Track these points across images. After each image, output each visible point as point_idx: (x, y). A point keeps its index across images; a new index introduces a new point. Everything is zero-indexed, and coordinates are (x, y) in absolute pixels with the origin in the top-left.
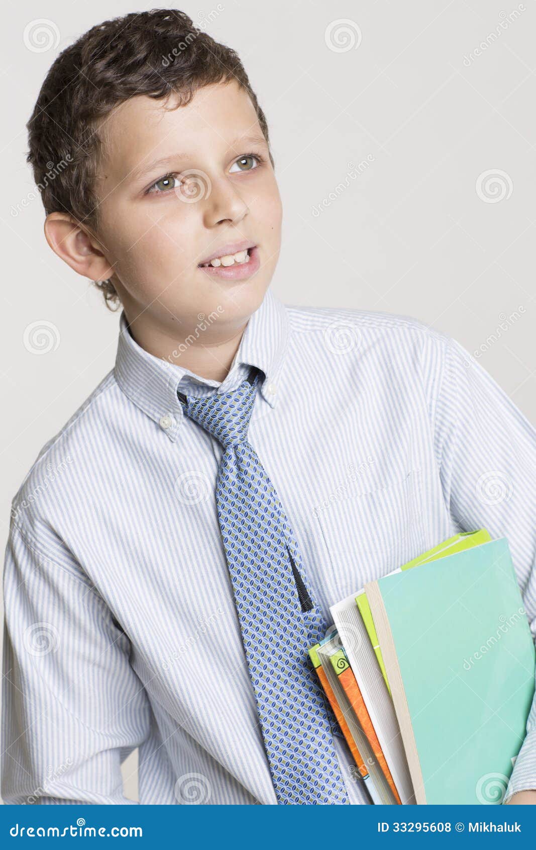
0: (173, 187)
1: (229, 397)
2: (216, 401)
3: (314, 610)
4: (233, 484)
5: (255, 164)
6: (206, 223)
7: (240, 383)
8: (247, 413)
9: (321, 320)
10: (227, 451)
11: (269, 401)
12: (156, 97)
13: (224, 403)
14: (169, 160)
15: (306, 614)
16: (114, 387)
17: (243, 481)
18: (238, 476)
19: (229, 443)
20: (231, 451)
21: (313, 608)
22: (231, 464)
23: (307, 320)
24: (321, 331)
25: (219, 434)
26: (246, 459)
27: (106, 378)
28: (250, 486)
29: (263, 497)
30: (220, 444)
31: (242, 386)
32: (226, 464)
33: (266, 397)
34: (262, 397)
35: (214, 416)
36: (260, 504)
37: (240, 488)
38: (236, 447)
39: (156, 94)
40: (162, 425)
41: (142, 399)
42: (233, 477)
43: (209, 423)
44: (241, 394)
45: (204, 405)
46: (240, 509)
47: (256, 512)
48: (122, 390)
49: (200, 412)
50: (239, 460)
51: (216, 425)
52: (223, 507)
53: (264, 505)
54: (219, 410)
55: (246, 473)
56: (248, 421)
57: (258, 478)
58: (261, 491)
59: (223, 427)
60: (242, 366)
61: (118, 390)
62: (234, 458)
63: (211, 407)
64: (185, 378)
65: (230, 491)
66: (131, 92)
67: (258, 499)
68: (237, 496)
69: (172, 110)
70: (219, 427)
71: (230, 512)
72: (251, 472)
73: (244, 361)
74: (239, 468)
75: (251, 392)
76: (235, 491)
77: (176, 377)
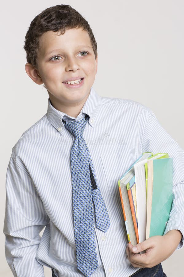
0: (59, 59)
1: (78, 122)
2: (74, 123)
3: (97, 189)
4: (76, 148)
5: (86, 54)
6: (66, 70)
7: (82, 119)
8: (83, 128)
9: (111, 101)
10: (76, 139)
11: (91, 125)
12: (55, 31)
13: (76, 124)
14: (57, 50)
15: (95, 190)
16: (46, 119)
17: (79, 148)
18: (78, 146)
19: (76, 136)
20: (77, 139)
21: (97, 188)
22: (76, 143)
23: (107, 101)
24: (110, 104)
25: (74, 133)
26: (81, 142)
27: (44, 116)
28: (81, 150)
29: (84, 154)
30: (74, 136)
31: (83, 119)
32: (75, 142)
33: (90, 124)
34: (89, 124)
35: (73, 128)
36: (83, 156)
37: (78, 150)
38: (78, 138)
39: (55, 30)
40: (59, 130)
41: (53, 122)
42: (76, 147)
43: (71, 130)
44: (82, 122)
45: (70, 124)
46: (77, 156)
47: (82, 158)
48: (48, 119)
49: (69, 126)
50: (79, 142)
51: (73, 131)
52: (72, 155)
53: (85, 156)
54: (74, 126)
55: (80, 146)
56: (83, 130)
57: (84, 148)
58: (84, 152)
59: (75, 131)
60: (83, 114)
61: (47, 119)
62: (78, 141)
63: (72, 125)
64: (65, 116)
65: (75, 151)
66: (48, 29)
67: (83, 154)
68: (77, 152)
69: (59, 35)
70: (74, 131)
71: (74, 157)
72: (82, 146)
73: (83, 112)
74: (79, 144)
75: (85, 121)
76: (77, 151)
77: (62, 116)
